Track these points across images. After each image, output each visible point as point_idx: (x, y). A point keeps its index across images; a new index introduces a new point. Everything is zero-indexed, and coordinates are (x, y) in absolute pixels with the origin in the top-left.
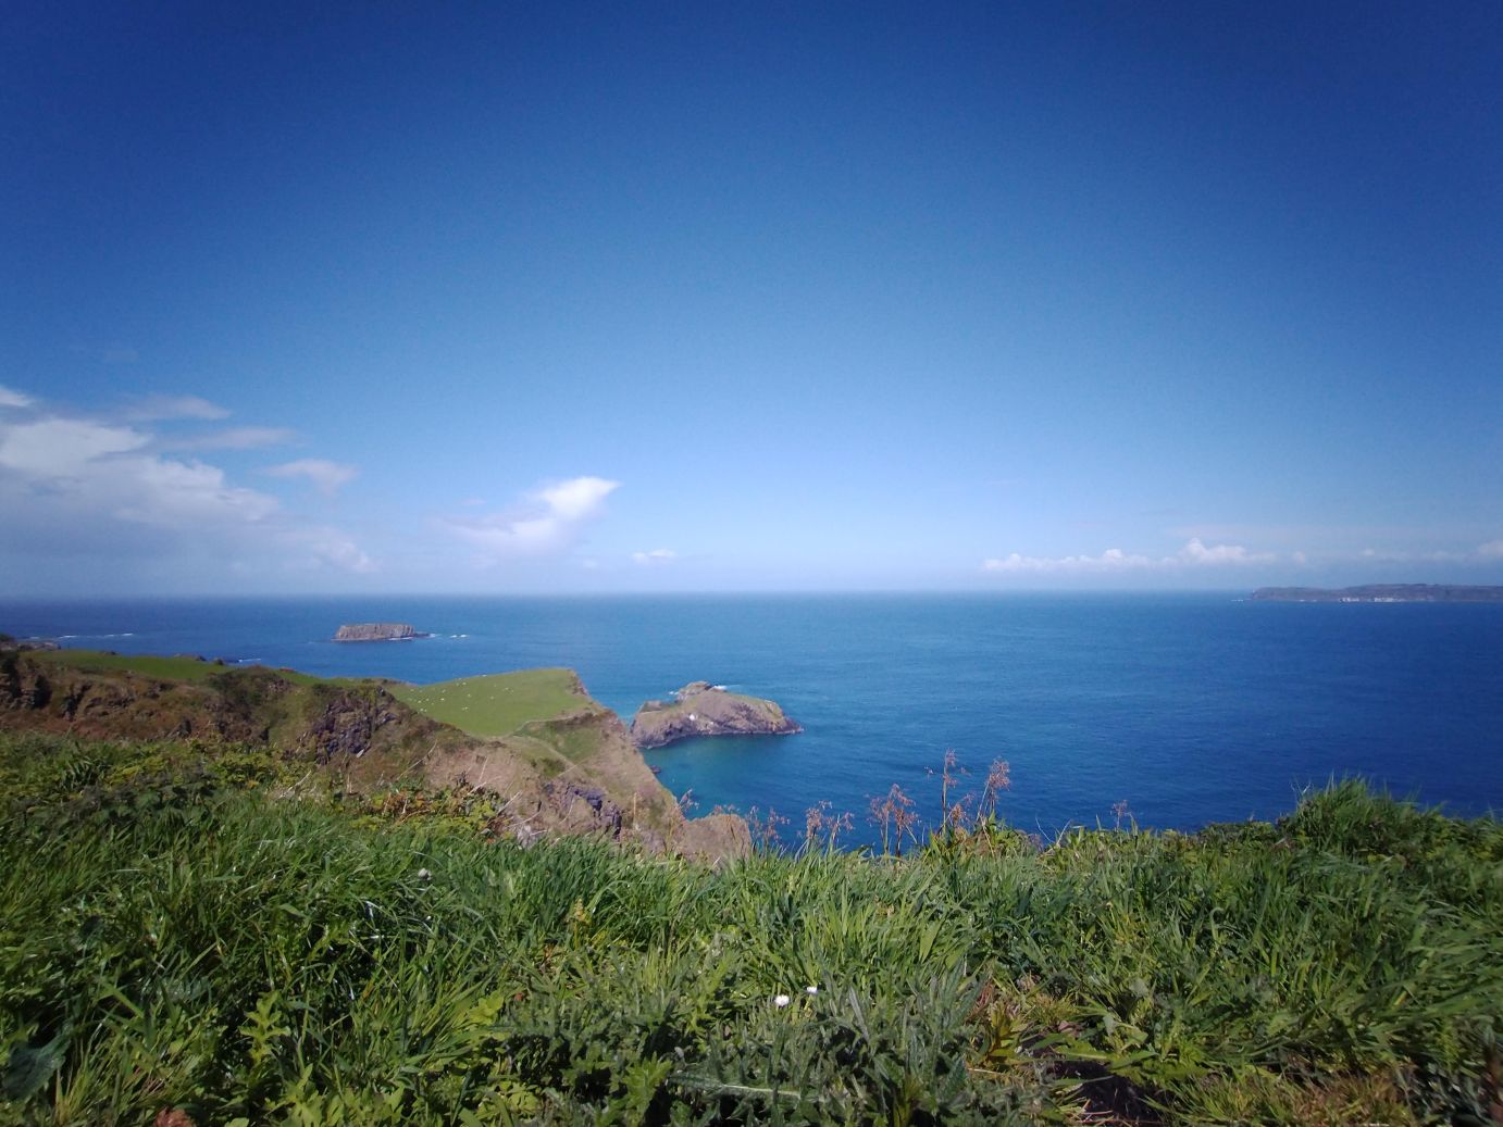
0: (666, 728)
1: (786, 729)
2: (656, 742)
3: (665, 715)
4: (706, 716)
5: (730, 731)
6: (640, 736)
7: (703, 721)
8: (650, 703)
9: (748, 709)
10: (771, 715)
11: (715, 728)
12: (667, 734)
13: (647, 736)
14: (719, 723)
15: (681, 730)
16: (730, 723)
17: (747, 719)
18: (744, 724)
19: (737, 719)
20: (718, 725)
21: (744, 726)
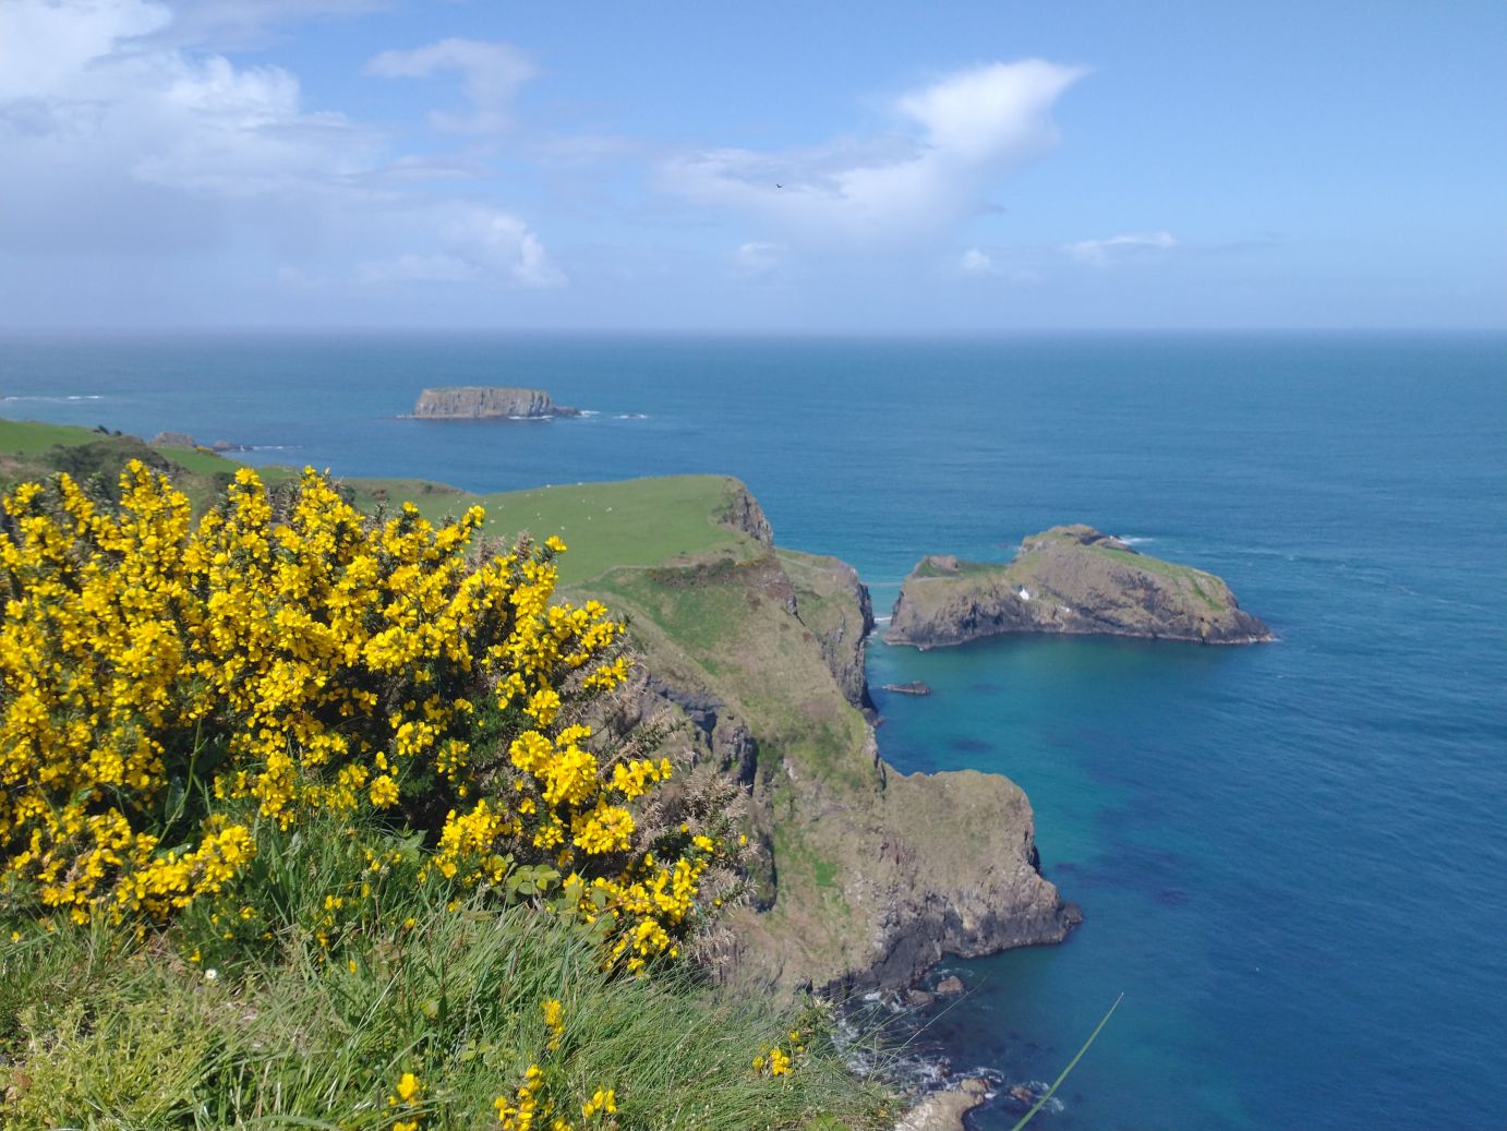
0: (964, 611)
1: (1234, 633)
2: (940, 637)
3: (965, 585)
4: (1057, 594)
5: (1107, 629)
6: (908, 623)
7: (1048, 604)
8: (935, 559)
9: (1147, 585)
10: (1200, 601)
11: (1072, 621)
12: (966, 624)
13: (922, 624)
14: (1084, 611)
15: (998, 620)
16: (1107, 613)
17: (1146, 608)
18: (1137, 617)
19: (1124, 605)
20: (1081, 614)
21: (1137, 622)
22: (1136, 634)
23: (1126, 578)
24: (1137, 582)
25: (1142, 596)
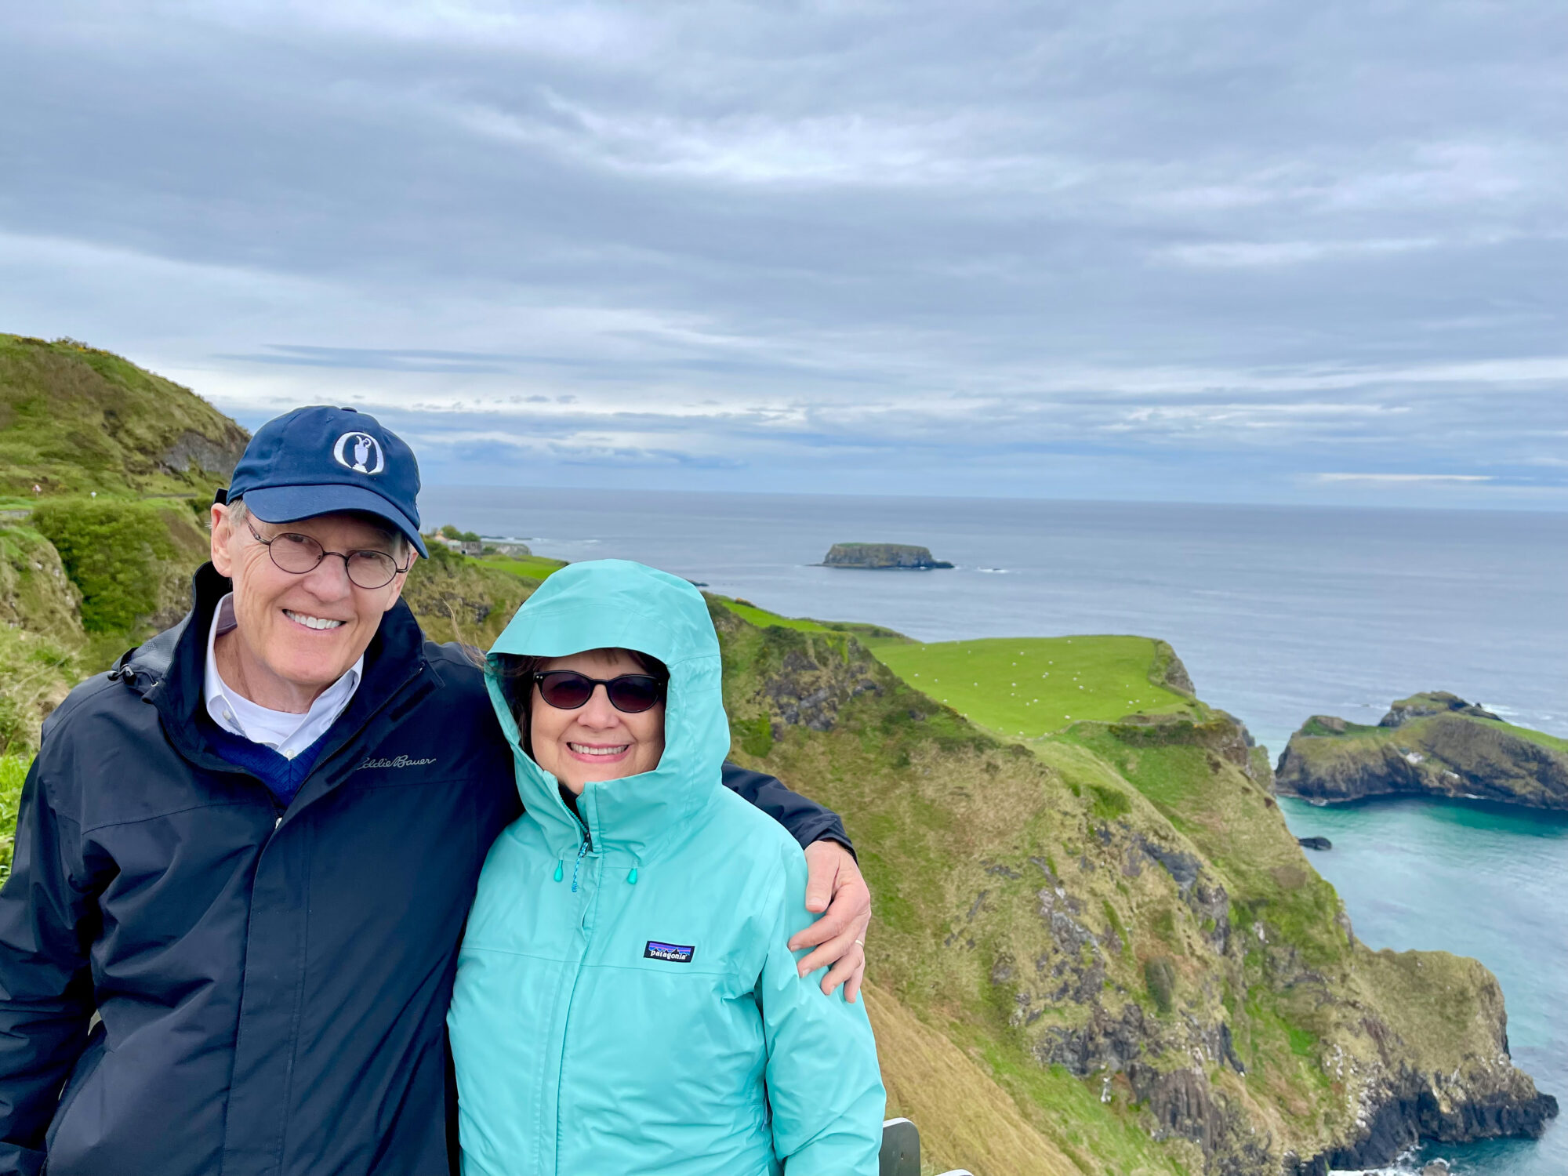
3: (1353, 745)
4: (1445, 761)
5: (1499, 797)
7: (1435, 769)
8: (1322, 720)
11: (1461, 787)
13: (1312, 779)
14: (1473, 778)
16: (1497, 782)
17: (1539, 780)
18: (1529, 789)
19: (1517, 777)
20: (1471, 781)
21: (1530, 793)
22: (1529, 805)
23: (1519, 750)
24: (1530, 754)
25: (1535, 769)
